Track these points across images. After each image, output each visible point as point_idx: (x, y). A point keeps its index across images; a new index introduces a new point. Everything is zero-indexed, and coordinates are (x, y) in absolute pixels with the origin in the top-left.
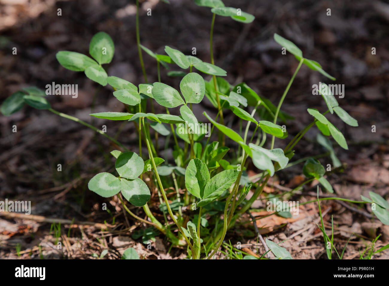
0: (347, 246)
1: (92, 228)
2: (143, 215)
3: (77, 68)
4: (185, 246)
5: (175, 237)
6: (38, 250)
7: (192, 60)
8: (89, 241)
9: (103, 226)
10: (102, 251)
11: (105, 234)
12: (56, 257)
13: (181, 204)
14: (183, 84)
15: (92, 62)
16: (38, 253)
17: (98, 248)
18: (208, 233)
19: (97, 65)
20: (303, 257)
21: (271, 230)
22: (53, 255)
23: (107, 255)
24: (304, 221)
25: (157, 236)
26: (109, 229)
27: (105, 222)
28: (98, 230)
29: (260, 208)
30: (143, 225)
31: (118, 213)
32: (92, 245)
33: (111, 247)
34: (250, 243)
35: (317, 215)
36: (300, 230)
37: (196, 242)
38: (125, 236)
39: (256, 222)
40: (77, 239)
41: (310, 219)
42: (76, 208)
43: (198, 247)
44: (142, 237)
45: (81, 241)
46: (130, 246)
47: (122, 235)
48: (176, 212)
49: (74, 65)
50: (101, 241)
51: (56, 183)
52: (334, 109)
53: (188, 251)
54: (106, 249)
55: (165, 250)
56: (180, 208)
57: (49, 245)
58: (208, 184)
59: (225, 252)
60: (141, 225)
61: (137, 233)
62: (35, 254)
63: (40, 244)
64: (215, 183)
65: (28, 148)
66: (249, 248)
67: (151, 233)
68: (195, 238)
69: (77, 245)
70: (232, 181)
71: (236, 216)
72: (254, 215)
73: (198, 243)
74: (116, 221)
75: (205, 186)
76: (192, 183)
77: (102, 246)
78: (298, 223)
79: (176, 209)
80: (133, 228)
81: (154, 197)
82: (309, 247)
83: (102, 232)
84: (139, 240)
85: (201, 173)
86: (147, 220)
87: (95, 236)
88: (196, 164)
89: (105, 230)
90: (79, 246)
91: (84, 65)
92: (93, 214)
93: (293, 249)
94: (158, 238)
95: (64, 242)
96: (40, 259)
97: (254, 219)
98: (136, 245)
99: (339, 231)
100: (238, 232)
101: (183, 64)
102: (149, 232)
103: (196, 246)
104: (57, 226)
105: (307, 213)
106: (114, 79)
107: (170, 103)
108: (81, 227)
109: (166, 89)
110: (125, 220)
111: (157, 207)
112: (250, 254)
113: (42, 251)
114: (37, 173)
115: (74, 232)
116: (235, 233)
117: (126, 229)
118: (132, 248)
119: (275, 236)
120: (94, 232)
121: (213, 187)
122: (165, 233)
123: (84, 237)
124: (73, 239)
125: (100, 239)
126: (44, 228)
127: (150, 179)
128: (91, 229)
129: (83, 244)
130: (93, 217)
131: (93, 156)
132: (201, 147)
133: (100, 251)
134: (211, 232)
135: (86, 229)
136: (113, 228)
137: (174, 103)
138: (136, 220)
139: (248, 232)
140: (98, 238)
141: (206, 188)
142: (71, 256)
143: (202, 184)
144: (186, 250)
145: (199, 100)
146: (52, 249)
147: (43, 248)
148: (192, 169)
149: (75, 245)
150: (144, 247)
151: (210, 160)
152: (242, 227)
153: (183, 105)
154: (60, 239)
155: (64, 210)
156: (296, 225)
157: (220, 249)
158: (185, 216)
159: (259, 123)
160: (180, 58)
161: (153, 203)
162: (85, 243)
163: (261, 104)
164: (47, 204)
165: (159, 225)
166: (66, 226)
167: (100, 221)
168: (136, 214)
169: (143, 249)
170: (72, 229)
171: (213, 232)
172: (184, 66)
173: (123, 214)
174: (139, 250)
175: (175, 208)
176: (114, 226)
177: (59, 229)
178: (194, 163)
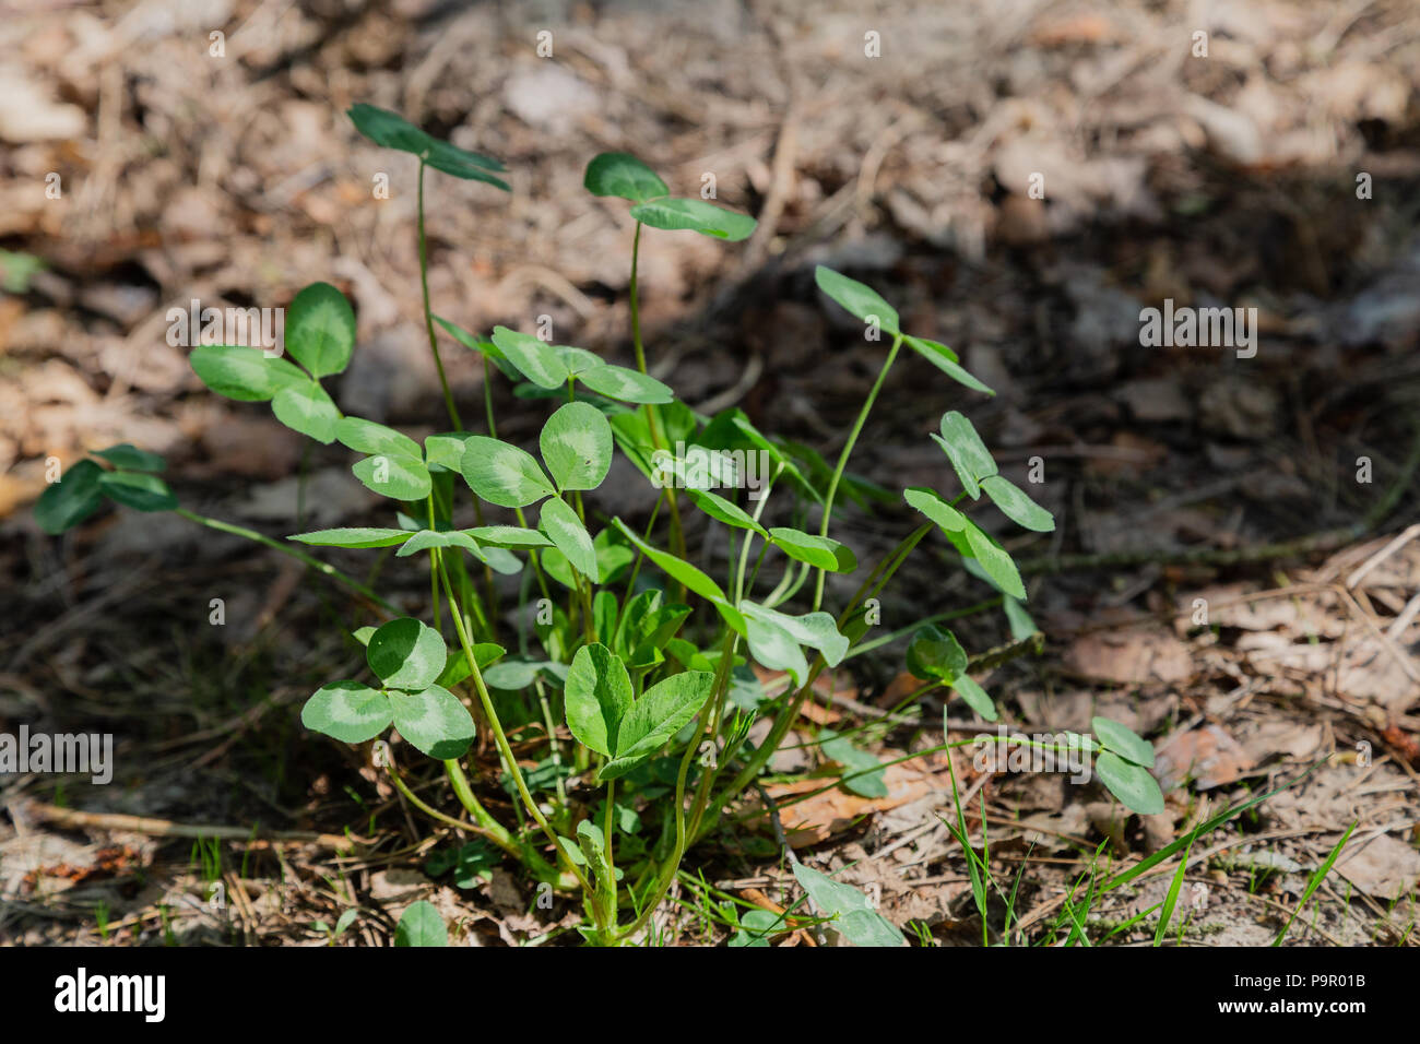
0: (1042, 871)
1: (311, 847)
2: (455, 807)
3: (250, 393)
4: (578, 891)
5: (547, 867)
6: (160, 917)
7: (575, 361)
8: (302, 887)
9: (342, 843)
10: (340, 914)
11: (347, 865)
12: (211, 937)
13: (562, 770)
14: (549, 437)
15: (293, 374)
16: (158, 925)
17: (330, 906)
18: (642, 850)
19: (309, 381)
20: (914, 908)
21: (824, 834)
22: (201, 930)
23: (356, 923)
24: (924, 805)
25: (498, 865)
26: (359, 850)
27: (346, 829)
28: (326, 855)
29: (798, 771)
30: (456, 835)
31: (384, 803)
32: (311, 898)
33: (366, 900)
34: (762, 875)
35: (962, 785)
36: (909, 830)
37: (603, 879)
38: (407, 867)
39: (778, 814)
40: (268, 881)
41: (941, 799)
42: (264, 791)
43: (609, 893)
44: (454, 868)
45: (281, 888)
46: (420, 897)
47: (396, 866)
48: (548, 792)
49: (242, 384)
50: (338, 884)
51: (202, 717)
52: (982, 485)
53: (587, 904)
54: (352, 907)
55: (520, 905)
56: (559, 783)
57: (188, 902)
58: (628, 718)
59: (693, 903)
60: (449, 834)
61: (440, 860)
62: (150, 928)
63: (165, 901)
64: (649, 712)
65: (111, 610)
66: (760, 890)
67: (478, 858)
68: (601, 867)
69: (270, 899)
70: (694, 707)
71: (720, 798)
72: (773, 793)
73: (608, 879)
74: (378, 826)
75: (621, 721)
76: (584, 712)
77: (340, 899)
78: (905, 811)
79: (550, 785)
80: (429, 843)
81: (486, 752)
82: (937, 879)
83: (338, 860)
84: (445, 879)
85: (609, 685)
86: (468, 820)
87: (319, 870)
88: (594, 659)
89: (348, 854)
90: (276, 901)
91: (271, 383)
92: (311, 807)
93: (886, 887)
94: (499, 870)
95: (233, 893)
96: (164, 943)
97: (775, 804)
98: (436, 892)
99: (1023, 829)
100: (729, 845)
101: (545, 375)
102: (472, 854)
103: (603, 890)
104: (210, 846)
105: (932, 780)
106: (355, 425)
107: (514, 494)
108: (278, 847)
109: (500, 454)
110: (405, 821)
111: (495, 781)
112: (761, 906)
113: (170, 919)
114: (144, 689)
115: (258, 860)
116: (720, 847)
117: (409, 848)
118: (426, 902)
119: (834, 850)
120: (315, 860)
121: (641, 724)
122: (519, 856)
123: (289, 876)
124: (257, 883)
125: (333, 879)
126: (172, 853)
127: (472, 700)
128: (310, 852)
129: (288, 894)
130: (312, 816)
131: (307, 628)
132: (614, 604)
133: (337, 914)
134: (650, 846)
135: (293, 852)
136: (369, 847)
137: (522, 492)
138: (437, 821)
139: (758, 844)
140: (327, 878)
141: (623, 726)
142: (252, 930)
143: (611, 714)
144: (581, 901)
145: (595, 479)
146: (197, 912)
147: (172, 913)
148: (582, 674)
149: (262, 900)
150: (459, 898)
151: (638, 642)
152: (741, 831)
153: (551, 496)
154: (218, 884)
155: (227, 797)
156: (901, 818)
157: (676, 894)
158: (575, 804)
159: (770, 535)
160: (539, 358)
161: (482, 770)
162: (292, 891)
163: (785, 468)
164: (177, 781)
165: (501, 834)
166: (235, 846)
167: (333, 828)
168: (433, 806)
169: (458, 905)
170: (253, 854)
171: (657, 846)
172: (550, 380)
173: (399, 804)
174: (446, 906)
175: (545, 781)
176: (374, 841)
177: (216, 855)
178: (590, 658)
